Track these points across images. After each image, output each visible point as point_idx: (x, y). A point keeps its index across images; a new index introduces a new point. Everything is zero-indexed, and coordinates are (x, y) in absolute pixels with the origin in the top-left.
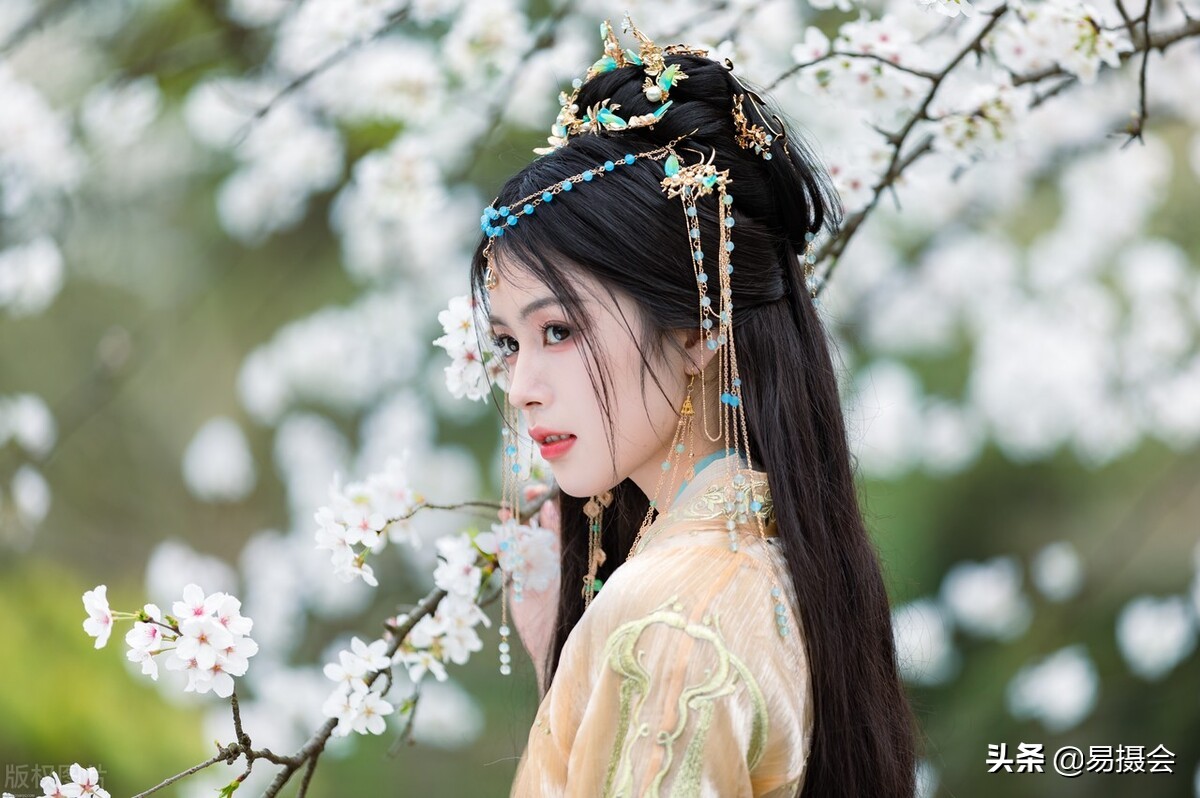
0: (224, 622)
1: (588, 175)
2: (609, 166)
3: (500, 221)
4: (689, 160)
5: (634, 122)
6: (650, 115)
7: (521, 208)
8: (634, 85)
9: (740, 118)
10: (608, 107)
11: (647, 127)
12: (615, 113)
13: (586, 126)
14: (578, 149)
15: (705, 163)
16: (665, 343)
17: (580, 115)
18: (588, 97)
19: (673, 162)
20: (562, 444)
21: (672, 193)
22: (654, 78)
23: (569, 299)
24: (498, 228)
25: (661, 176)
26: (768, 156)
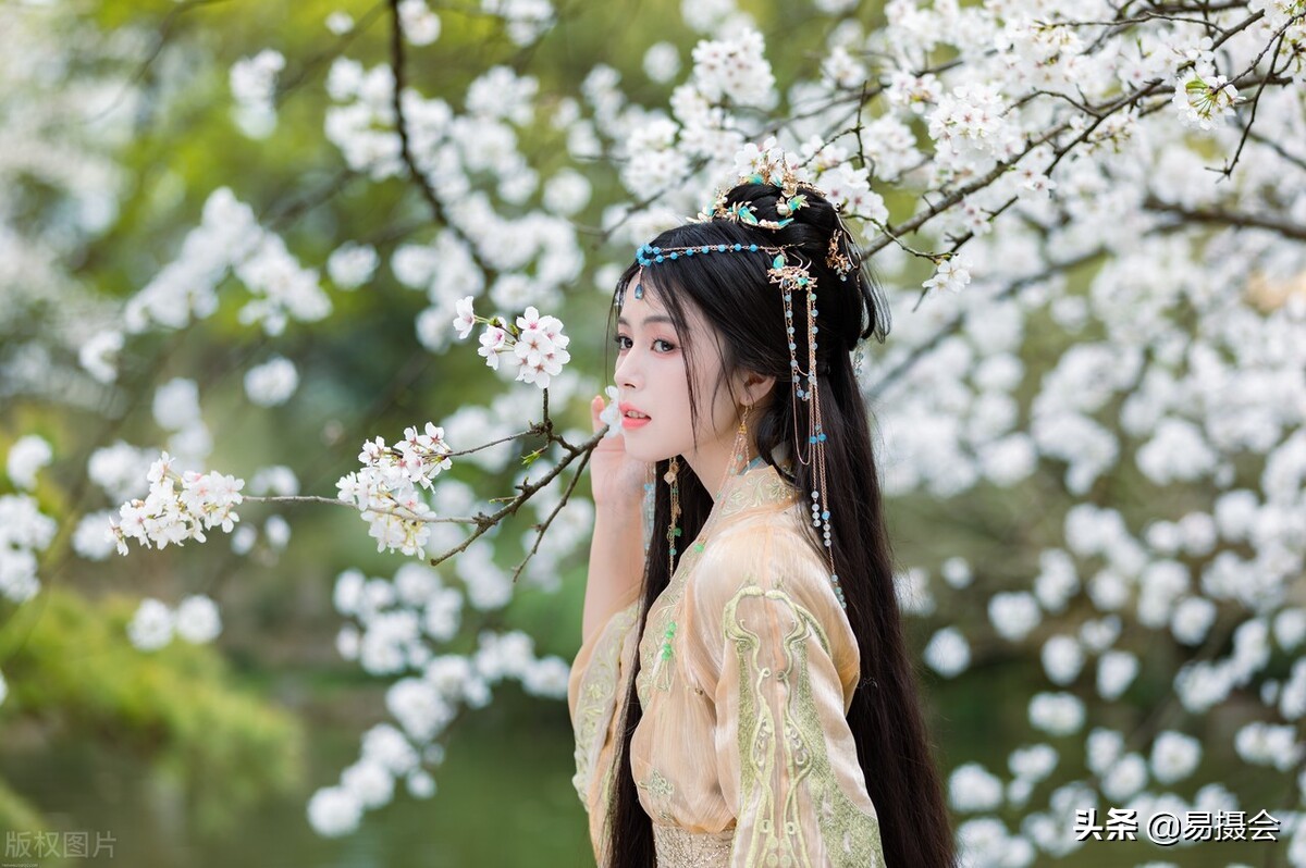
0: (550, 336)
1: (722, 248)
2: (738, 247)
3: (652, 256)
4: (792, 262)
5: (763, 223)
6: (776, 223)
7: (669, 253)
8: (771, 199)
9: (834, 246)
10: (748, 207)
11: (771, 230)
12: (752, 212)
13: (730, 215)
14: (720, 228)
15: (802, 268)
16: (735, 375)
17: (727, 205)
18: (737, 195)
19: (781, 259)
20: (639, 421)
21: (774, 280)
22: (786, 199)
23: (680, 324)
24: (648, 261)
25: (769, 266)
26: (844, 279)
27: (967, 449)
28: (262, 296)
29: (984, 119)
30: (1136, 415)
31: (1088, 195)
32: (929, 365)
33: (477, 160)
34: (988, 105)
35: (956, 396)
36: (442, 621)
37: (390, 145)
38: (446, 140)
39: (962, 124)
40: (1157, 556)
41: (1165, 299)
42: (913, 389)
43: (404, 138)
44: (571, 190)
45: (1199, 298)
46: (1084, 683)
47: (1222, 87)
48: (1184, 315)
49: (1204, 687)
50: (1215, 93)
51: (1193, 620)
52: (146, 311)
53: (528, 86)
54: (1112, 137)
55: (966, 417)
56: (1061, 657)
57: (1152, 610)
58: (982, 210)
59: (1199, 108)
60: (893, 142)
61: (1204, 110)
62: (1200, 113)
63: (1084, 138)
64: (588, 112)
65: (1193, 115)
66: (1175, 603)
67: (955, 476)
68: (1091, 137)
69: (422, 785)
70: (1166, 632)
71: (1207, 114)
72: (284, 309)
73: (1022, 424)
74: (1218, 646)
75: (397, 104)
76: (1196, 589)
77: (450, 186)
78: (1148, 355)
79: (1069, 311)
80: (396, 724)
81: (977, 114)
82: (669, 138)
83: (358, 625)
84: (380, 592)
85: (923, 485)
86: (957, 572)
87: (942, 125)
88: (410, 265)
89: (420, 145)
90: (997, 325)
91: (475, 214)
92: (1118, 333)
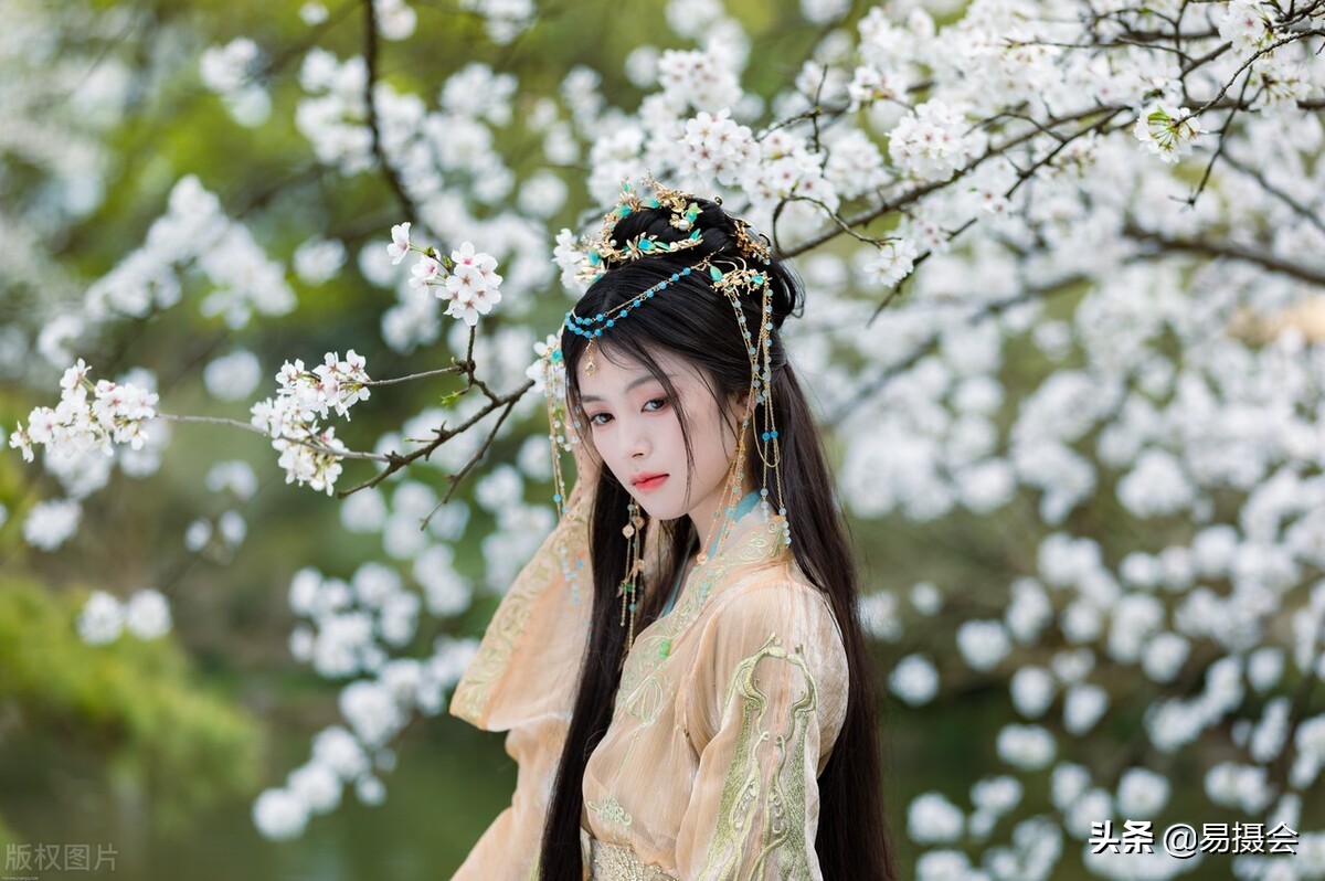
4: (726, 269)
5: (674, 246)
6: (686, 241)
9: (744, 237)
10: (647, 237)
12: (655, 241)
13: (627, 254)
17: (621, 246)
18: (625, 233)
22: (680, 214)
25: (710, 282)
26: (768, 262)
27: (943, 473)
28: (226, 287)
29: (946, 139)
30: (1114, 446)
31: (1063, 221)
32: (902, 386)
33: (450, 158)
34: (950, 125)
35: (934, 419)
36: (397, 625)
37: (360, 139)
38: (418, 136)
39: (923, 143)
40: (1130, 589)
41: (1148, 330)
42: (885, 408)
43: (376, 133)
44: (546, 193)
45: (1183, 328)
46: (1052, 716)
47: (1184, 120)
48: (1168, 344)
49: (1175, 725)
50: (1177, 125)
51: (1165, 656)
52: (107, 299)
53: (506, 85)
54: (1077, 161)
55: (944, 440)
56: (1031, 689)
57: (1124, 643)
58: (941, 230)
59: (1160, 140)
60: (860, 160)
61: (1166, 143)
62: (1161, 145)
63: (1047, 162)
64: (566, 113)
65: (1154, 147)
66: (1147, 638)
67: (930, 501)
68: (1056, 160)
69: (371, 791)
70: (1136, 668)
71: (1168, 147)
72: (249, 301)
73: (1002, 449)
74: (1190, 683)
75: (369, 98)
76: (1168, 625)
77: (421, 184)
78: (1131, 383)
79: (1052, 336)
80: (349, 727)
81: (938, 133)
82: (635, 148)
83: (311, 624)
84: (337, 593)
85: (899, 509)
86: (926, 598)
87: (903, 144)
88: (378, 262)
89: (392, 140)
90: (975, 348)
91: (446, 212)
92: (1100, 360)
